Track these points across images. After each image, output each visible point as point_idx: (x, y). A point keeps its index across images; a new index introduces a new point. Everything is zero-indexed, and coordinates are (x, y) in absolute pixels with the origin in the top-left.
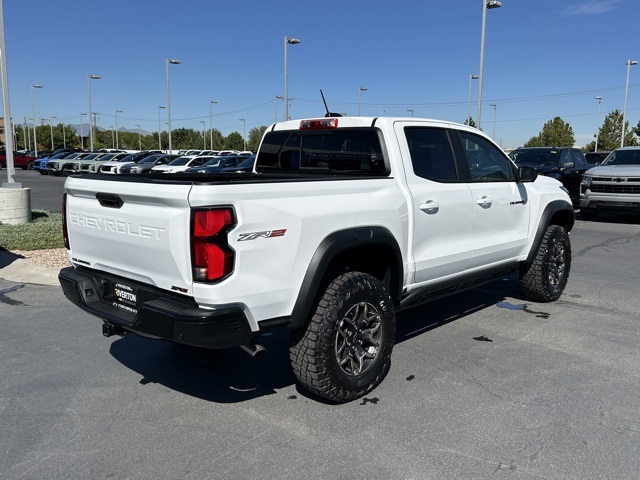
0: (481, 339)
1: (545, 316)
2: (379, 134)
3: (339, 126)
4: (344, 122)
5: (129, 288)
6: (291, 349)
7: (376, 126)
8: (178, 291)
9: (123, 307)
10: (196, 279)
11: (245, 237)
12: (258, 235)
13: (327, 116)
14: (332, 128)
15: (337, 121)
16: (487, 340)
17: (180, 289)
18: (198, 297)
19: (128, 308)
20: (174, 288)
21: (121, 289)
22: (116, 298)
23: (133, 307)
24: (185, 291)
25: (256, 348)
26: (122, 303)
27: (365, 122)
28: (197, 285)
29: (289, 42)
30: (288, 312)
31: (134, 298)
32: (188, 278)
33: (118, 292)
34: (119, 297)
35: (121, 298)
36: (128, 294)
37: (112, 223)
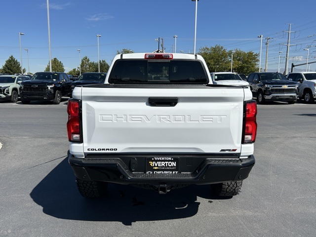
2: (201, 63)
3: (174, 58)
4: (177, 56)
5: (169, 158)
7: (198, 59)
8: (226, 152)
9: (159, 172)
14: (171, 58)
15: (172, 55)
19: (168, 172)
21: (156, 161)
22: (151, 169)
23: (172, 170)
26: (158, 170)
31: (174, 164)
32: (238, 143)
33: (152, 164)
34: (155, 166)
35: (156, 168)
36: (167, 163)
37: (166, 117)
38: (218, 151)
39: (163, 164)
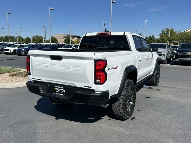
0: (148, 97)
1: (158, 90)
2: (127, 37)
3: (111, 35)
4: (113, 33)
5: (62, 88)
6: (113, 104)
7: (125, 35)
8: (87, 88)
9: (58, 94)
10: (96, 83)
11: (109, 69)
12: (112, 68)
13: (105, 31)
14: (110, 35)
15: (110, 33)
16: (149, 98)
17: (88, 87)
18: (96, 89)
19: (61, 94)
20: (85, 86)
21: (57, 88)
22: (55, 91)
23: (63, 94)
24: (91, 87)
25: (106, 105)
26: (58, 93)
27: (121, 33)
28: (96, 85)
29: (51, 9)
30: (117, 93)
31: (64, 91)
32: (92, 83)
33: (56, 89)
34: (56, 91)
35: (57, 91)
36: (61, 89)
37: (57, 66)
38: (83, 87)
39: (60, 90)
